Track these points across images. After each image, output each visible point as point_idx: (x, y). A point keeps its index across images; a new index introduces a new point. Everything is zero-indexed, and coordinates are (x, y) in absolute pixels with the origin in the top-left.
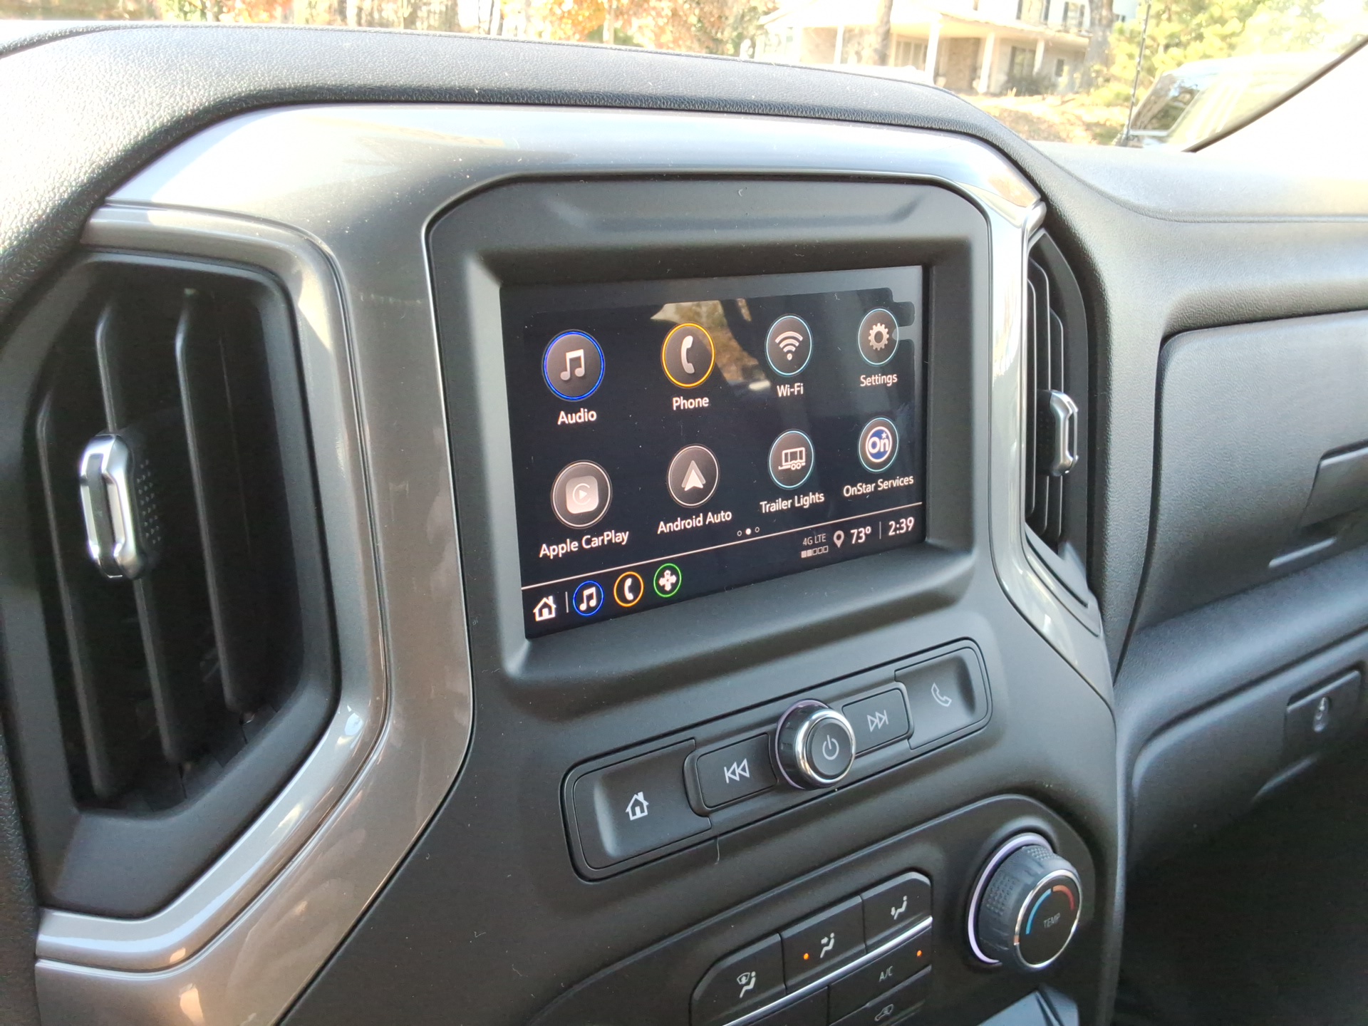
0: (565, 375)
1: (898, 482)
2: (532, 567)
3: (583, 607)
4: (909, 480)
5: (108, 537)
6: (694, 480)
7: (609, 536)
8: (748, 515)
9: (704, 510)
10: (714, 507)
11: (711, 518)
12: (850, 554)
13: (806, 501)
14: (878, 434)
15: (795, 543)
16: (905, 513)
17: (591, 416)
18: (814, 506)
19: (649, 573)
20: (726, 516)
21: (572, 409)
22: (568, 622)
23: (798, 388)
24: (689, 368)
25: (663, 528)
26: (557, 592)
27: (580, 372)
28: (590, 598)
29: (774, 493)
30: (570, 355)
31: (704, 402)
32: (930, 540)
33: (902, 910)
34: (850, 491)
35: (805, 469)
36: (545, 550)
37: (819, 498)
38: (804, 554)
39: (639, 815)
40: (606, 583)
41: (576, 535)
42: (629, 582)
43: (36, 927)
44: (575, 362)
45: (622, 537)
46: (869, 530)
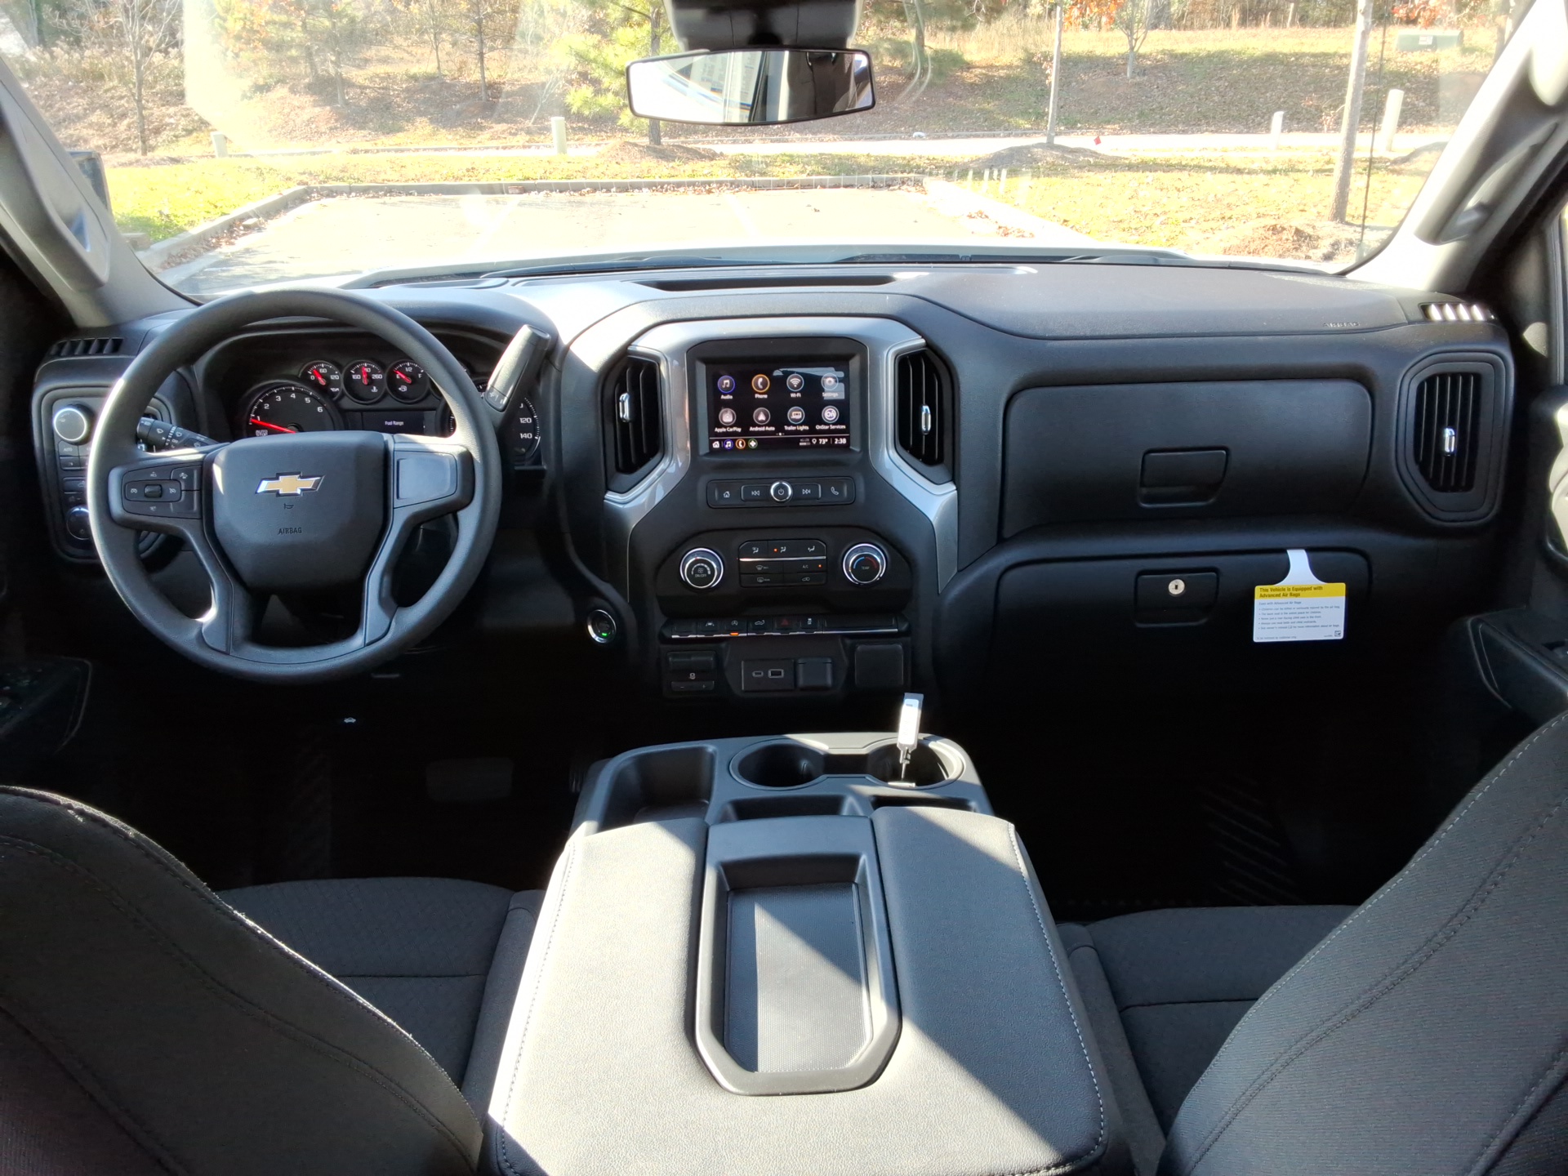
0: (724, 386)
1: (838, 427)
2: (712, 433)
3: (727, 446)
4: (844, 427)
5: (623, 412)
6: (762, 417)
7: (735, 429)
8: (780, 429)
9: (765, 426)
10: (769, 425)
11: (767, 428)
12: (818, 445)
13: (802, 428)
14: (830, 411)
15: (798, 440)
16: (843, 437)
17: (731, 397)
18: (804, 430)
19: (747, 441)
20: (773, 429)
21: (725, 395)
22: (722, 449)
23: (799, 395)
24: (761, 387)
25: (751, 429)
26: (720, 441)
27: (728, 386)
28: (729, 444)
29: (789, 424)
30: (725, 382)
31: (766, 396)
32: (851, 447)
33: (813, 549)
34: (818, 427)
35: (800, 419)
36: (717, 430)
37: (807, 428)
38: (801, 444)
39: (727, 496)
40: (734, 441)
41: (726, 427)
42: (740, 442)
43: (606, 493)
44: (727, 384)
45: (739, 430)
46: (827, 440)
